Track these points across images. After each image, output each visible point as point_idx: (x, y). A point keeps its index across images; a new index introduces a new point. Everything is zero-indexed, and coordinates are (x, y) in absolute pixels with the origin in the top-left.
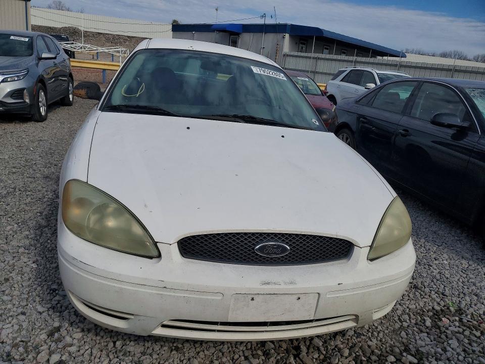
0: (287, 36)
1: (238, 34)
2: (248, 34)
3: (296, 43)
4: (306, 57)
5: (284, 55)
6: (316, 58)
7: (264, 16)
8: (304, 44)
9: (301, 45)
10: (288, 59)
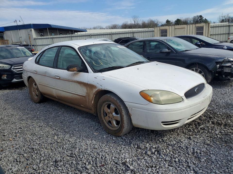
0: (33, 29)
1: (3, 32)
2: (9, 31)
3: (38, 32)
4: (47, 38)
5: (34, 39)
6: (52, 38)
7: (16, 21)
8: (42, 32)
9: (41, 33)
10: (37, 40)
